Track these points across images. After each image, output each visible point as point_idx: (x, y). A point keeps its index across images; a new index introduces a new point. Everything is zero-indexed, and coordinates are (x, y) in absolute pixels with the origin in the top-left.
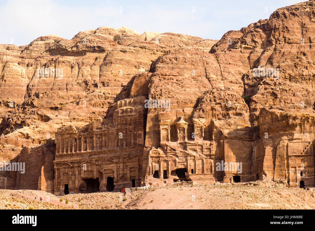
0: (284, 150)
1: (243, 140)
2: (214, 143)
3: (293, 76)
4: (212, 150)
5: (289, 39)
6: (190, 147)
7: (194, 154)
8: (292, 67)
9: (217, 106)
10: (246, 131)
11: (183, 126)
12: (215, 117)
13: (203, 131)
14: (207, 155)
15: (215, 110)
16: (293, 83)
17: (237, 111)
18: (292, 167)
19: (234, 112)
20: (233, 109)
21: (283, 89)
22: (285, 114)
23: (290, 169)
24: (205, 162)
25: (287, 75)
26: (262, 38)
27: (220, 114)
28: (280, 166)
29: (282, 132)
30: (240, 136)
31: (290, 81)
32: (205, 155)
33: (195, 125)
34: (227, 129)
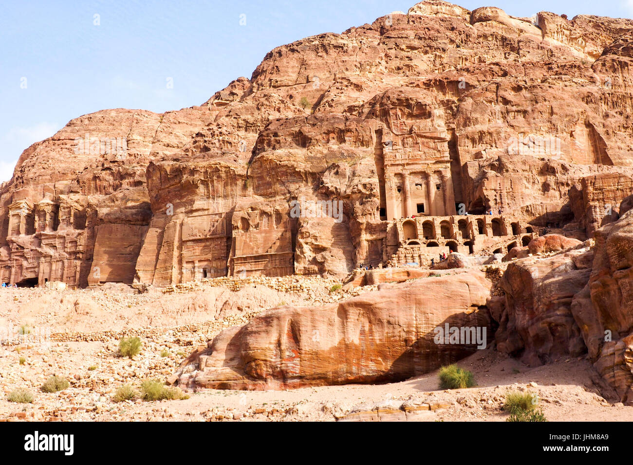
0: (175, 231)
1: (132, 223)
2: (86, 232)
3: (251, 122)
4: (78, 244)
5: (277, 82)
6: (47, 241)
7: (51, 252)
8: (252, 110)
9: (104, 172)
10: (141, 208)
11: (43, 208)
12: (100, 191)
13: (72, 213)
14: (70, 254)
15: (100, 180)
16: (251, 133)
17: (135, 178)
18: (187, 262)
19: (131, 180)
20: (130, 175)
21: (224, 140)
22: (177, 166)
23: (185, 265)
24: (66, 264)
25: (241, 121)
26: (245, 88)
27: (110, 185)
28: (165, 261)
29: (178, 201)
30: (127, 216)
31: (246, 131)
32: (67, 252)
33: (61, 205)
34: (108, 206)
